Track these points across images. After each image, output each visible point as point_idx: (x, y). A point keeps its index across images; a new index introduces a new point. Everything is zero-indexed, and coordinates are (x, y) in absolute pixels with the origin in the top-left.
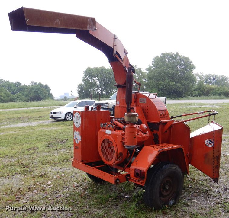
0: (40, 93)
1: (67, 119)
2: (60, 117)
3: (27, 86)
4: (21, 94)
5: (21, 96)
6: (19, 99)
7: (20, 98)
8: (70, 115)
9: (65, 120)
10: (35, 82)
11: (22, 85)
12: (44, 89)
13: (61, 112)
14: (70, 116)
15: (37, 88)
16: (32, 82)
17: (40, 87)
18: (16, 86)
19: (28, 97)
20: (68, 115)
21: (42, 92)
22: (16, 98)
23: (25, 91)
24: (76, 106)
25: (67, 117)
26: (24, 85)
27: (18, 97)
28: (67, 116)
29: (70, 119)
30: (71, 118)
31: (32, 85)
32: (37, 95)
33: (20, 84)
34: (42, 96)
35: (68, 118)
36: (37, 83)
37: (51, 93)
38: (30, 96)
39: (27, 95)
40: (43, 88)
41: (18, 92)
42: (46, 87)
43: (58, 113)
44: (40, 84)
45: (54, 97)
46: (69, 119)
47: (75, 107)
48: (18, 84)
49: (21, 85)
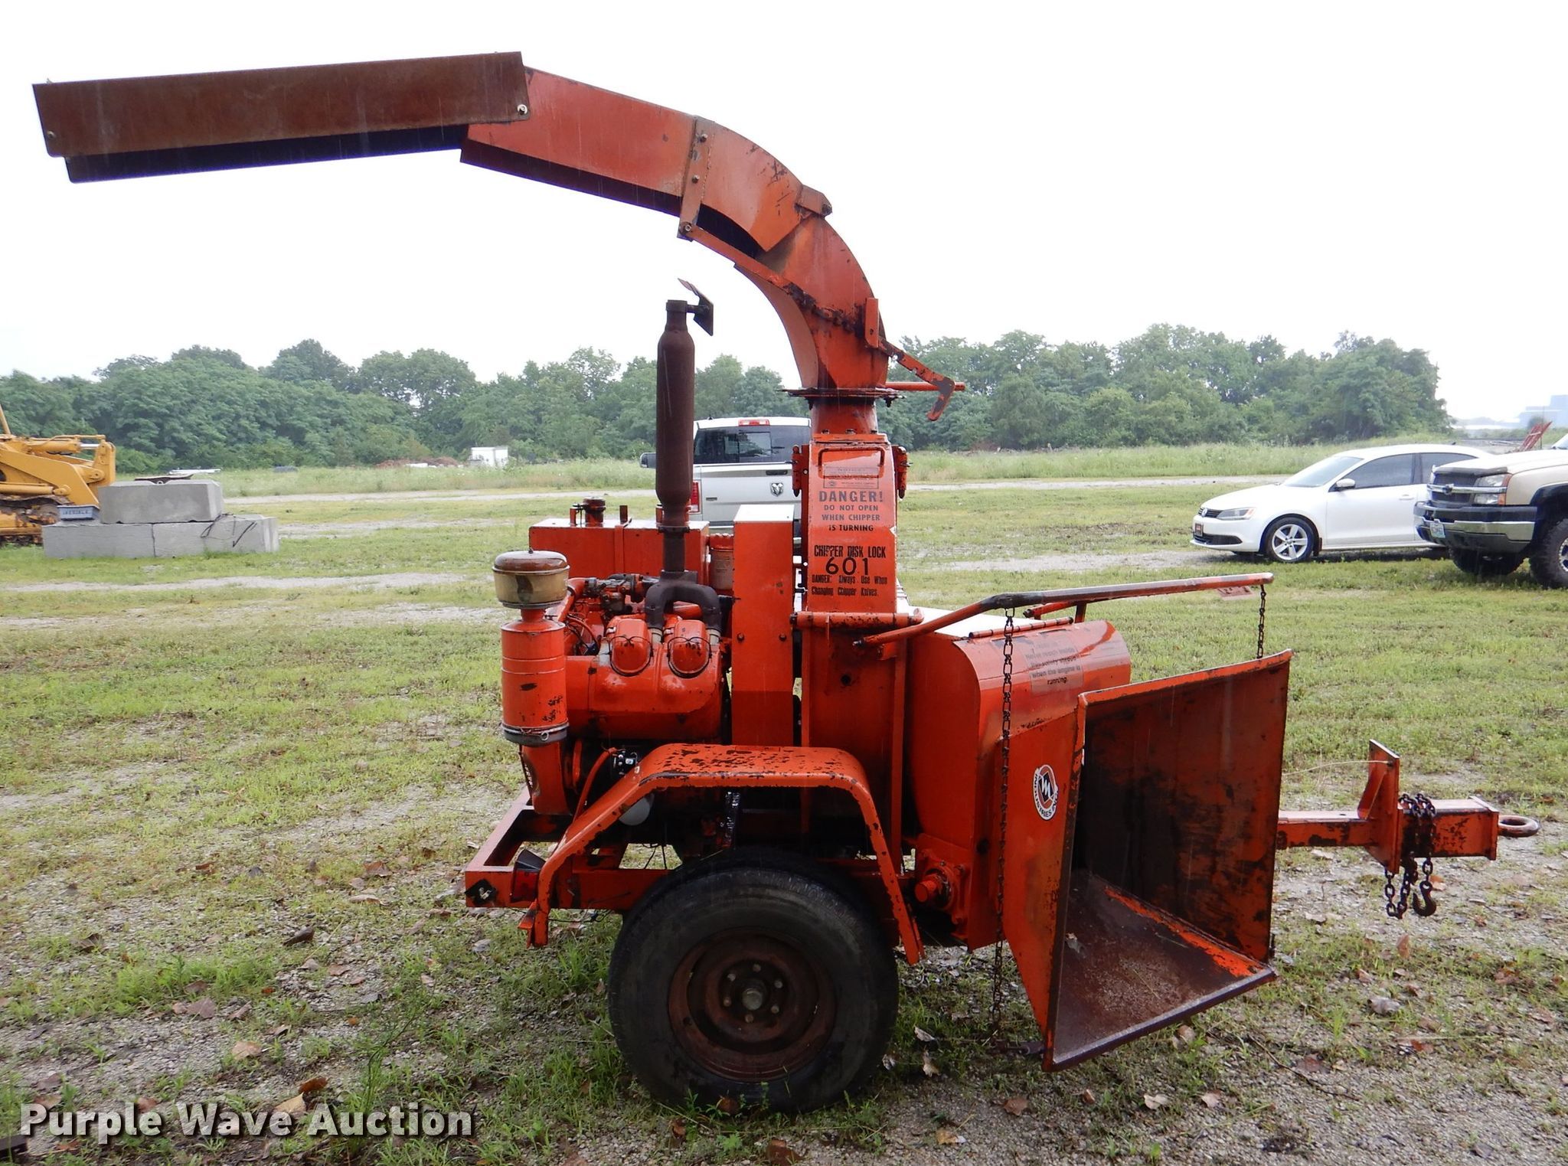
0: (1372, 397)
1: (1277, 550)
2: (1235, 540)
3: (1311, 361)
4: (1270, 403)
5: (1267, 410)
6: (1256, 427)
7: (1265, 421)
8: (1295, 528)
9: (1264, 554)
10: (1361, 335)
11: (1288, 354)
12: (1398, 373)
13: (1243, 512)
14: (1299, 535)
15: (1359, 373)
16: (1344, 338)
17: (1381, 361)
18: (1254, 359)
19: (1305, 417)
20: (1287, 531)
21: (1382, 394)
22: (1240, 424)
23: (1294, 389)
24: (1341, 483)
25: (1279, 542)
26: (1300, 355)
27: (1252, 420)
28: (1279, 534)
29: (1292, 550)
30: (1298, 548)
31: (1339, 357)
32: (1356, 410)
33: (1279, 350)
34: (1379, 419)
35: (1283, 547)
36: (1370, 339)
37: (1438, 396)
38: (1316, 412)
39: (1303, 409)
40: (1398, 367)
41: (1263, 390)
42: (1416, 366)
43: (1230, 513)
44: (1387, 346)
45: (1454, 422)
46: (1286, 551)
47: (1336, 489)
48: (1269, 347)
49: (1282, 355)
